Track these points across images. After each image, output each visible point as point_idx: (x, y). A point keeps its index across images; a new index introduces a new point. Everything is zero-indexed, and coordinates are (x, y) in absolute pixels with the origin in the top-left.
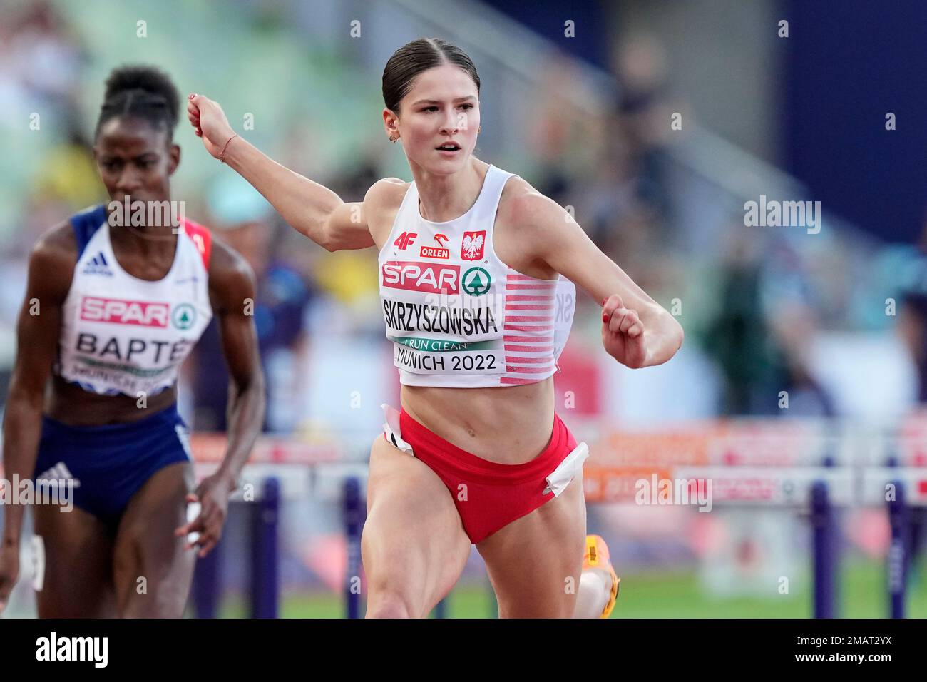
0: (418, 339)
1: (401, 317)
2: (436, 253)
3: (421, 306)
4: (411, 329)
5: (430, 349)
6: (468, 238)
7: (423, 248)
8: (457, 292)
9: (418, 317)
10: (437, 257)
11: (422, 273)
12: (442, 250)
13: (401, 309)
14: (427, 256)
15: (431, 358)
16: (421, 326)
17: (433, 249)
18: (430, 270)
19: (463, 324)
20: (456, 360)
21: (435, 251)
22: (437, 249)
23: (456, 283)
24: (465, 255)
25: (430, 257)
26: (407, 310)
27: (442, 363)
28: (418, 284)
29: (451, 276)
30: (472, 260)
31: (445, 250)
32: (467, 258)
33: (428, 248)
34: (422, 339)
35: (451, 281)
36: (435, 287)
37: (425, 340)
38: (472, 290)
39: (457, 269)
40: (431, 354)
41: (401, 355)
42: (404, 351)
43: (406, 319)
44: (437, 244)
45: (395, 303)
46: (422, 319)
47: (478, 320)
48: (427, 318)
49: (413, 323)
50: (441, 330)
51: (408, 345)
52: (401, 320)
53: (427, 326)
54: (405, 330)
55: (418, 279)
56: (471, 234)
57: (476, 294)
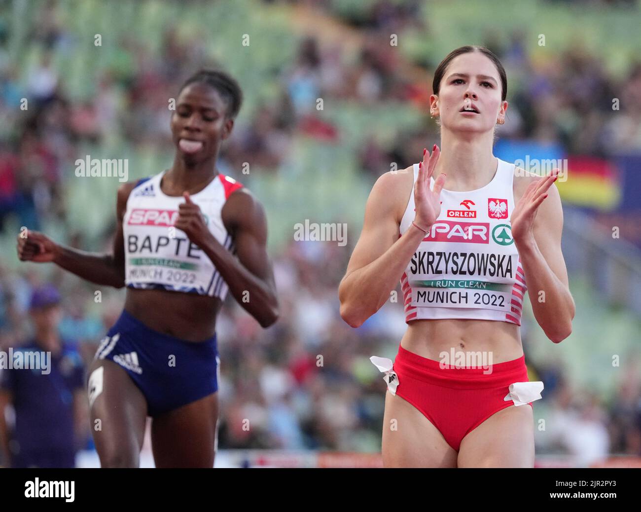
0: (445, 281)
1: (430, 263)
2: (463, 214)
3: (450, 254)
4: (440, 272)
5: (457, 286)
6: (492, 203)
7: (449, 211)
8: (487, 242)
9: (447, 262)
10: (464, 217)
11: (451, 229)
12: (469, 212)
13: (431, 257)
14: (454, 216)
15: (458, 294)
16: (449, 269)
17: (460, 211)
18: (457, 227)
19: (489, 266)
20: (477, 296)
21: (461, 213)
22: (463, 212)
23: (487, 235)
24: (492, 215)
25: (457, 217)
26: (437, 258)
27: (466, 297)
28: (449, 236)
29: (481, 230)
30: (499, 218)
31: (472, 212)
32: (494, 217)
33: (454, 211)
34: (448, 281)
35: (482, 235)
36: (465, 237)
37: (452, 281)
38: (500, 240)
39: (487, 225)
40: (458, 290)
41: (422, 296)
42: (425, 293)
43: (435, 265)
44: (464, 208)
45: (425, 253)
46: (451, 264)
47: (500, 265)
48: (455, 263)
49: (442, 267)
50: (467, 273)
51: (435, 287)
52: (430, 266)
53: (455, 270)
54: (433, 273)
55: (448, 233)
56: (495, 200)
57: (503, 243)
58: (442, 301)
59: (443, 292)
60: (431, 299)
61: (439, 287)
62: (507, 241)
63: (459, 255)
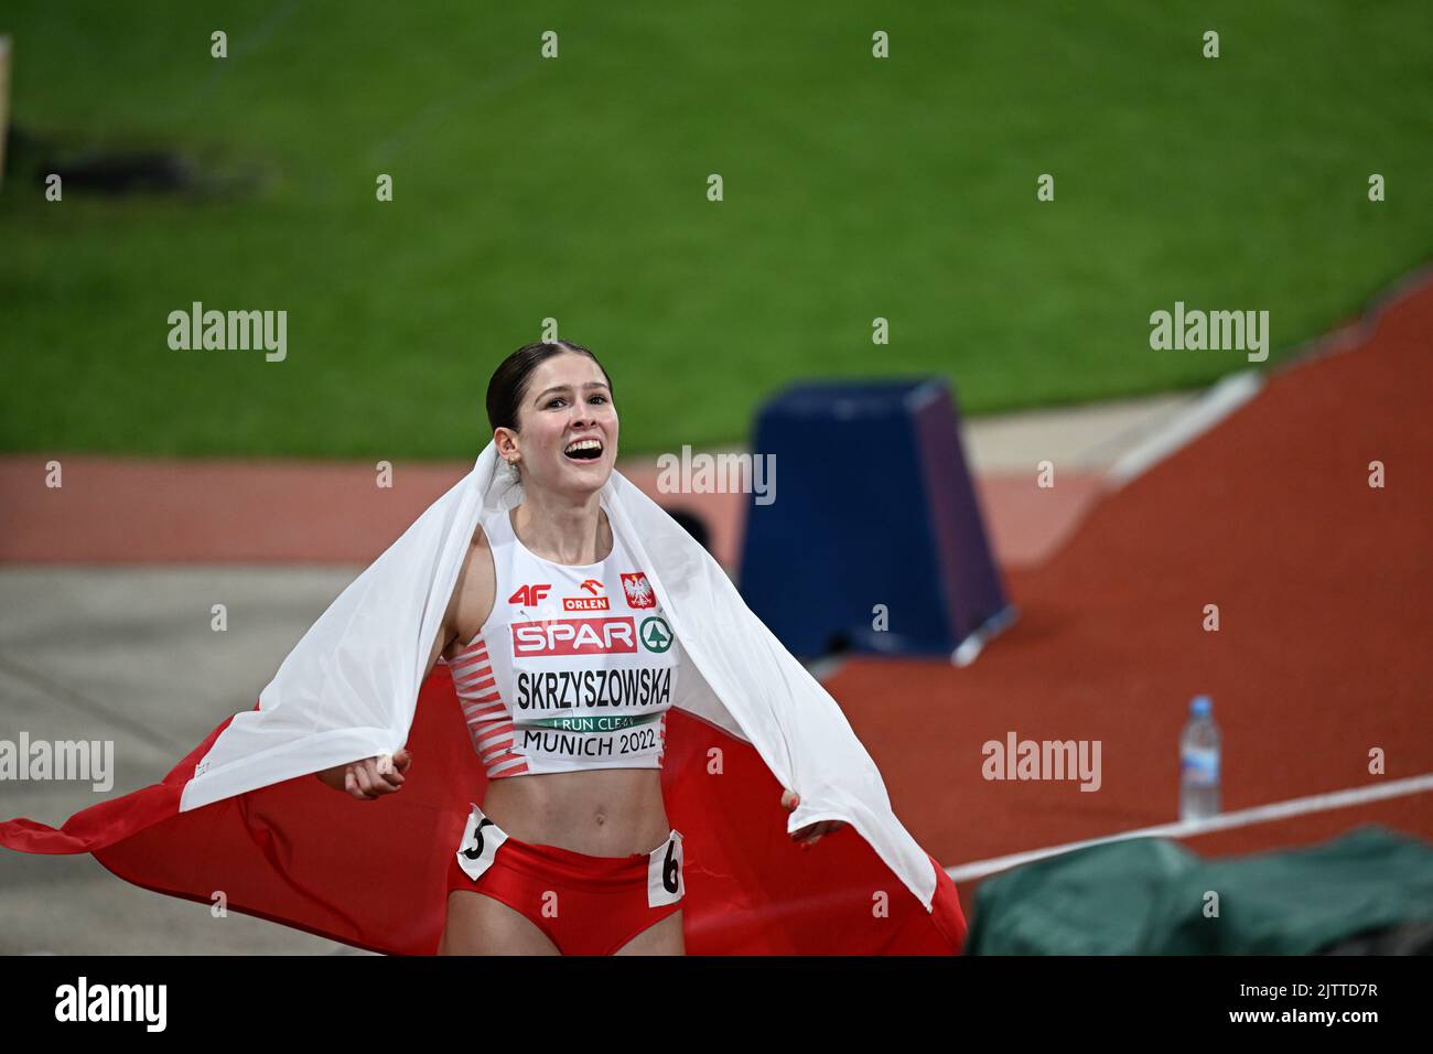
0: (577, 719)
1: (551, 691)
2: (589, 604)
3: (581, 673)
4: (568, 705)
5: (596, 729)
6: (627, 581)
7: (565, 600)
8: (634, 649)
9: (577, 688)
10: (591, 609)
11: (577, 632)
12: (596, 599)
13: (552, 681)
14: (575, 609)
15: (598, 741)
16: (582, 700)
17: (582, 600)
18: (586, 628)
19: (641, 690)
20: (624, 739)
21: (585, 602)
22: (588, 600)
23: (633, 637)
24: (634, 602)
25: (580, 609)
26: (561, 682)
27: (610, 746)
28: (576, 646)
29: (623, 630)
30: (644, 607)
31: (601, 599)
32: (636, 606)
33: (574, 600)
34: (582, 718)
35: (625, 637)
36: (601, 645)
37: (588, 719)
38: (653, 644)
39: (630, 620)
40: (598, 735)
41: (533, 739)
42: (539, 735)
43: (559, 694)
44: (587, 594)
45: (541, 675)
46: (584, 691)
47: (655, 686)
48: (590, 688)
49: (570, 697)
50: (610, 703)
51: (560, 728)
52: (551, 695)
53: (591, 699)
54: (557, 707)
55: (573, 641)
56: (629, 576)
57: (659, 650)
58: (571, 752)
59: (574, 739)
60: (550, 746)
61: (567, 729)
62: (663, 644)
63: (595, 674)
